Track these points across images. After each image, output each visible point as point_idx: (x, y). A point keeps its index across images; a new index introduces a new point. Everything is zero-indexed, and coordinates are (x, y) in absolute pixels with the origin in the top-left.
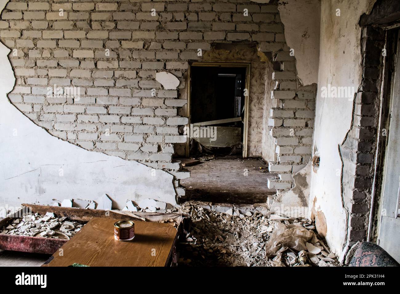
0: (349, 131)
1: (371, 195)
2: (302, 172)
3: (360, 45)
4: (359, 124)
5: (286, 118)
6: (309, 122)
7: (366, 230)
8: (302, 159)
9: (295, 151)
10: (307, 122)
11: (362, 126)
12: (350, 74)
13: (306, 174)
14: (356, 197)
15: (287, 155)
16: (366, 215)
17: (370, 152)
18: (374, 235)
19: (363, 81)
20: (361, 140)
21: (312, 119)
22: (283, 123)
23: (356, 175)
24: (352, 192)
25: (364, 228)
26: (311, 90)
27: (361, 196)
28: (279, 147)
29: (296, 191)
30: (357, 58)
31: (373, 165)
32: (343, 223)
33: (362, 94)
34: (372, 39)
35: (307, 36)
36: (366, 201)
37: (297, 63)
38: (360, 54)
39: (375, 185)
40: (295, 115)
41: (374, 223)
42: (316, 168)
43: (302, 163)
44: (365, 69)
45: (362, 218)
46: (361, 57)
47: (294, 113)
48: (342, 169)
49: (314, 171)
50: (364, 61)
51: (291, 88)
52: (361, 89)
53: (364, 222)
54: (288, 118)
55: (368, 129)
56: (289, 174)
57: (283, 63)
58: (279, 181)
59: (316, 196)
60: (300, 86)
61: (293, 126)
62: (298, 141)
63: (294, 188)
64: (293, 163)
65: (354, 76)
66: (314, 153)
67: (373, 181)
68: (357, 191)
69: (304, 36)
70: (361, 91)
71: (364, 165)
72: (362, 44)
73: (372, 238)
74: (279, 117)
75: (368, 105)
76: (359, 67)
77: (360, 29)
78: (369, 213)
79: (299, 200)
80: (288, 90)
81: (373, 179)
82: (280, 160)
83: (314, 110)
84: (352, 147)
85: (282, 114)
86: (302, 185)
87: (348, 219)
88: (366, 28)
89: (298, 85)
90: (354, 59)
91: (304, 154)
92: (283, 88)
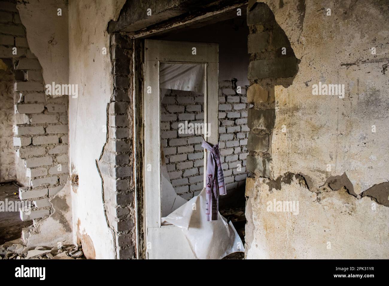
0: (105, 144)
1: (134, 209)
2: (61, 194)
3: (109, 52)
4: (114, 136)
5: (34, 136)
6: (63, 138)
7: (134, 246)
8: (59, 180)
9: (49, 172)
10: (60, 138)
11: (117, 138)
12: (101, 83)
13: (65, 196)
14: (120, 214)
15: (41, 177)
16: (132, 231)
17: (129, 165)
18: (143, 249)
19: (115, 90)
20: (118, 153)
21: (66, 134)
22: (32, 141)
23: (117, 191)
24: (115, 210)
25: (132, 244)
26: (61, 103)
27: (125, 212)
28: (30, 169)
29: (56, 217)
30: (107, 66)
31: (133, 177)
32: (111, 244)
33: (115, 104)
34: (120, 47)
35: (55, 43)
36: (131, 216)
37: (44, 72)
38: (110, 62)
39: (137, 198)
40: (45, 131)
41: (140, 237)
42: (75, 187)
43: (59, 184)
44: (116, 78)
45: (129, 234)
46: (111, 65)
47: (45, 129)
48: (102, 186)
49: (74, 191)
50: (115, 69)
51: (39, 101)
52: (114, 99)
53: (131, 238)
54: (37, 135)
55: (124, 141)
56: (46, 199)
57: (27, 72)
58: (34, 209)
59: (79, 218)
60: (48, 98)
61: (45, 143)
62: (52, 160)
63: (53, 213)
64: (49, 185)
65: (106, 85)
66: (72, 172)
67: (134, 195)
68: (121, 207)
69: (50, 42)
70: (113, 101)
71: (124, 178)
72: (111, 52)
73: (141, 253)
74: (26, 135)
75: (122, 116)
76: (110, 75)
77: (109, 36)
78: (135, 227)
79: (61, 227)
80: (35, 102)
81: (134, 193)
82: (32, 185)
83: (67, 124)
84: (110, 161)
85: (30, 131)
86: (62, 209)
87: (115, 239)
88: (115, 35)
89: (47, 97)
90: (105, 68)
91: (61, 174)
92: (28, 101)
